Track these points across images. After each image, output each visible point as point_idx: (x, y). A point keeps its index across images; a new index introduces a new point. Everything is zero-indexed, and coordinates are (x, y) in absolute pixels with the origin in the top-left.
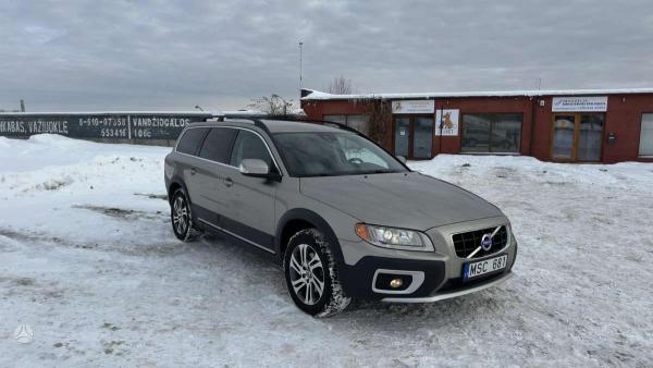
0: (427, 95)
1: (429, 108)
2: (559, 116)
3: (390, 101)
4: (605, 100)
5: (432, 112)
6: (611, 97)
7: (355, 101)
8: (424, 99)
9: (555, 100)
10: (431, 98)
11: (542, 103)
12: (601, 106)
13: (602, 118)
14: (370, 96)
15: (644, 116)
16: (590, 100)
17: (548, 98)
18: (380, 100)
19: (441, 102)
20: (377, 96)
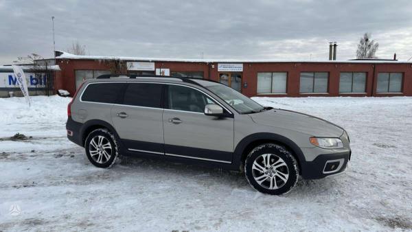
0: (150, 59)
1: (151, 67)
2: (221, 74)
3: (125, 61)
4: (242, 65)
5: (153, 69)
6: (245, 64)
7: (100, 61)
8: (148, 61)
9: (219, 65)
10: (152, 61)
11: (213, 66)
12: (240, 69)
13: (241, 74)
14: (111, 58)
15: (259, 74)
16: (235, 65)
17: (216, 64)
18: (118, 61)
19: (159, 64)
20: (116, 58)
